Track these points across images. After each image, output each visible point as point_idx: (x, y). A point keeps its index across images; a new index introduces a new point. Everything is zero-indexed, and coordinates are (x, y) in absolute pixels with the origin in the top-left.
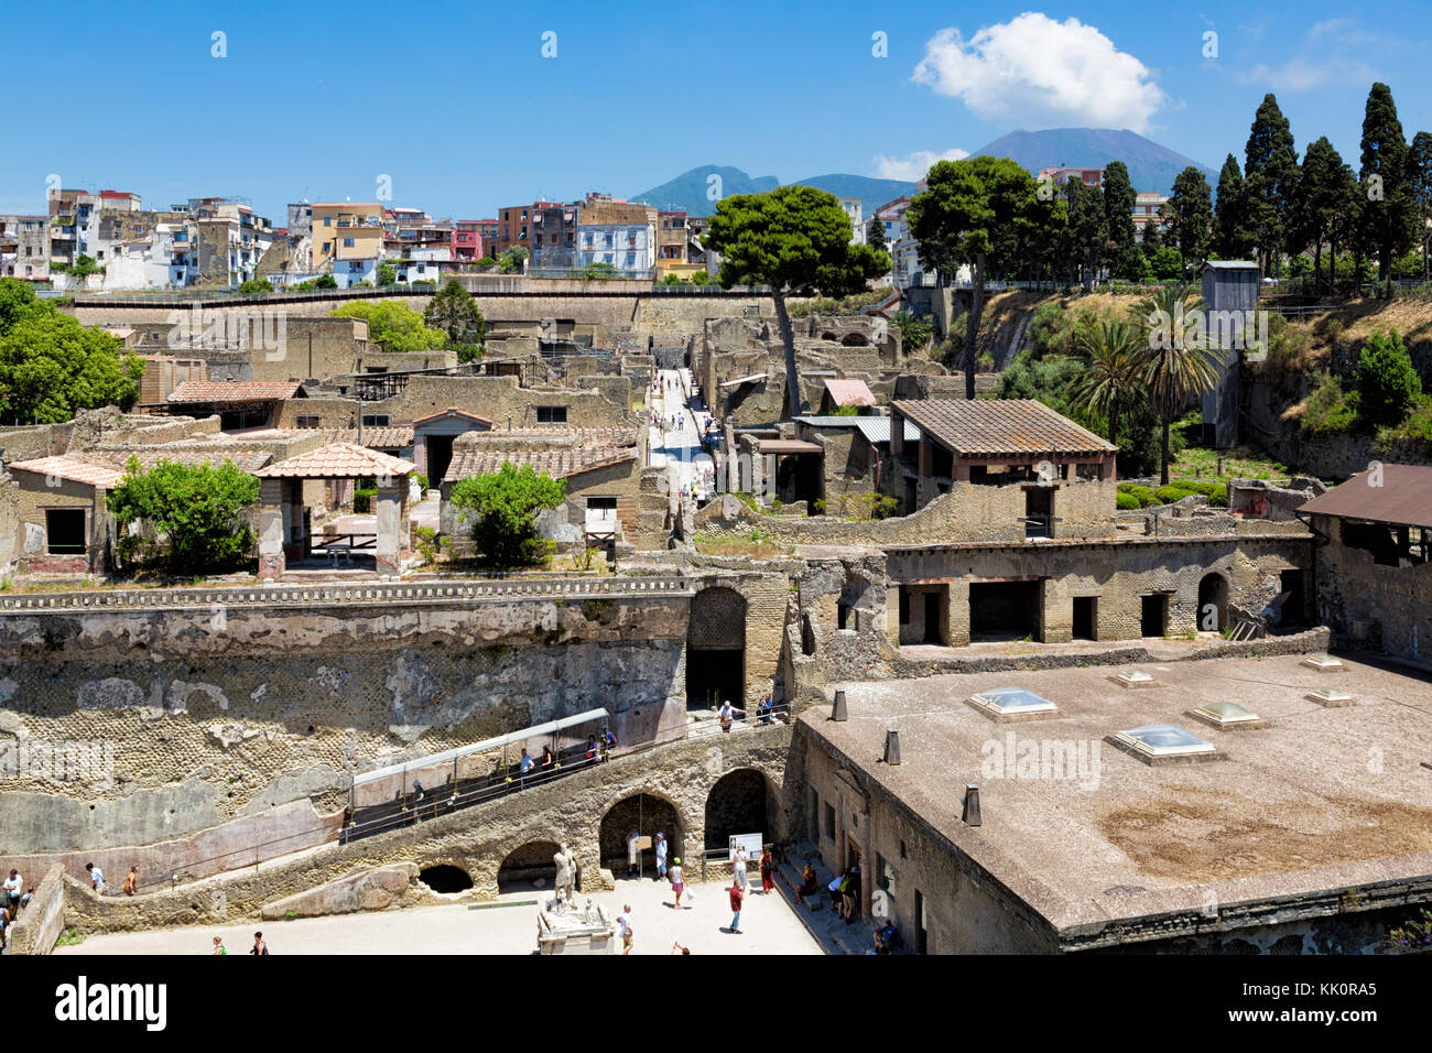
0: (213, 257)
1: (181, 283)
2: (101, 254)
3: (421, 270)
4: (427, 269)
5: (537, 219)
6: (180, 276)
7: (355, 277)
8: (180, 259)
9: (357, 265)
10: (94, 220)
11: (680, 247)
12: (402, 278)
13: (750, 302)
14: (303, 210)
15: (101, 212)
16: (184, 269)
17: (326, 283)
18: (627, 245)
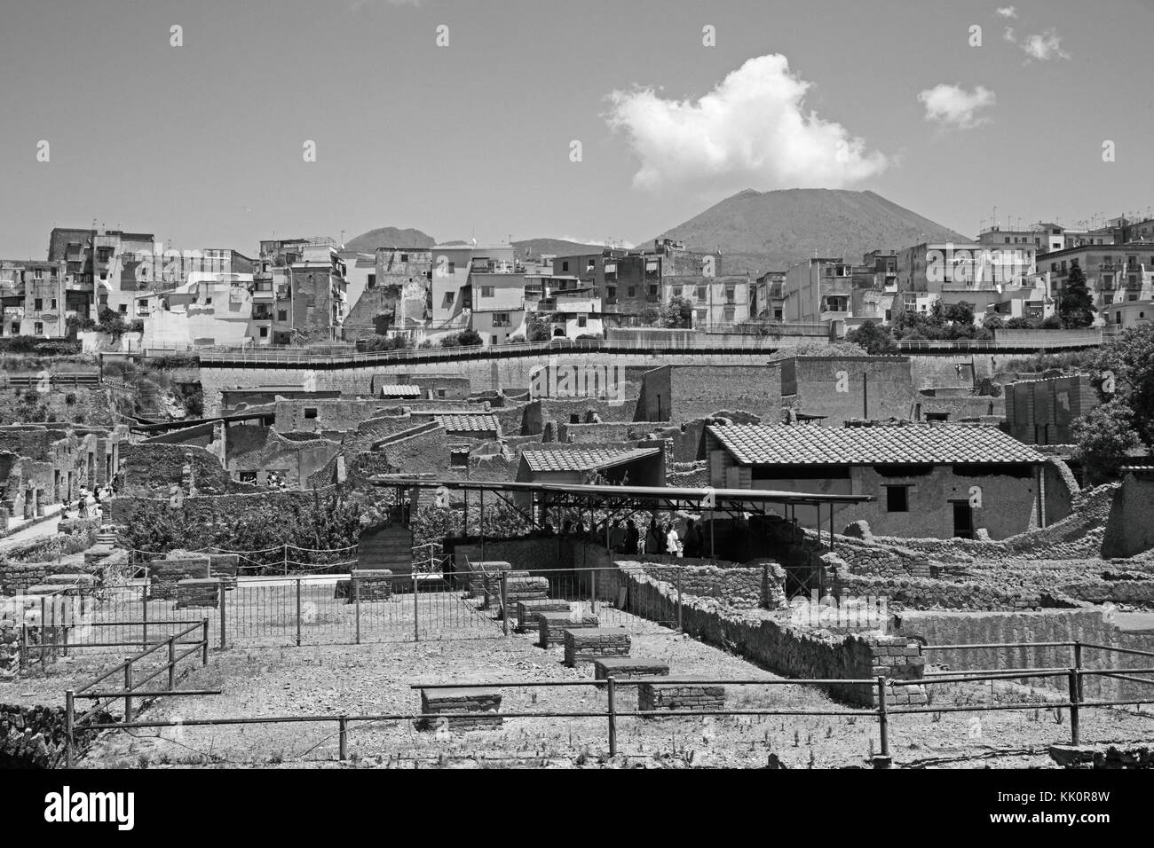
0: (310, 310)
1: (265, 342)
2: (123, 308)
3: (582, 323)
4: (589, 322)
5: (611, 268)
6: (264, 332)
7: (500, 332)
8: (261, 311)
9: (502, 317)
10: (115, 266)
11: (845, 299)
12: (559, 332)
13: (962, 359)
14: (398, 255)
15: (123, 257)
16: (268, 323)
17: (470, 339)
18: (724, 300)
